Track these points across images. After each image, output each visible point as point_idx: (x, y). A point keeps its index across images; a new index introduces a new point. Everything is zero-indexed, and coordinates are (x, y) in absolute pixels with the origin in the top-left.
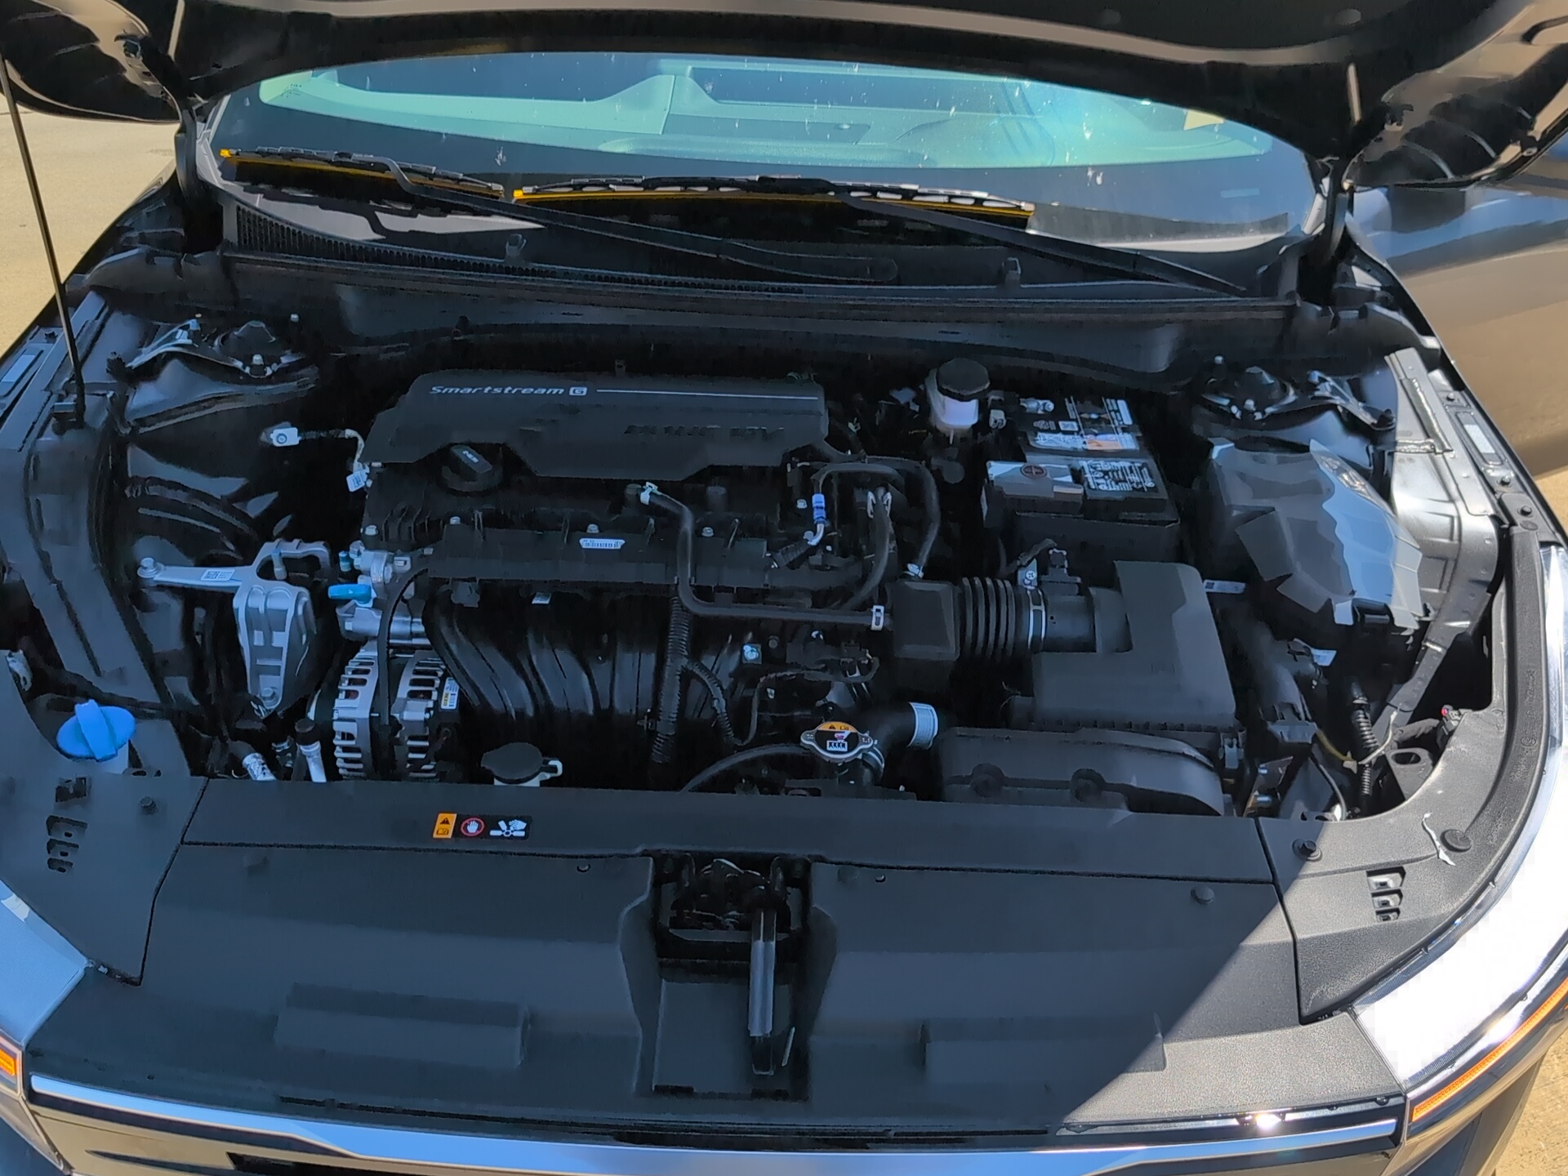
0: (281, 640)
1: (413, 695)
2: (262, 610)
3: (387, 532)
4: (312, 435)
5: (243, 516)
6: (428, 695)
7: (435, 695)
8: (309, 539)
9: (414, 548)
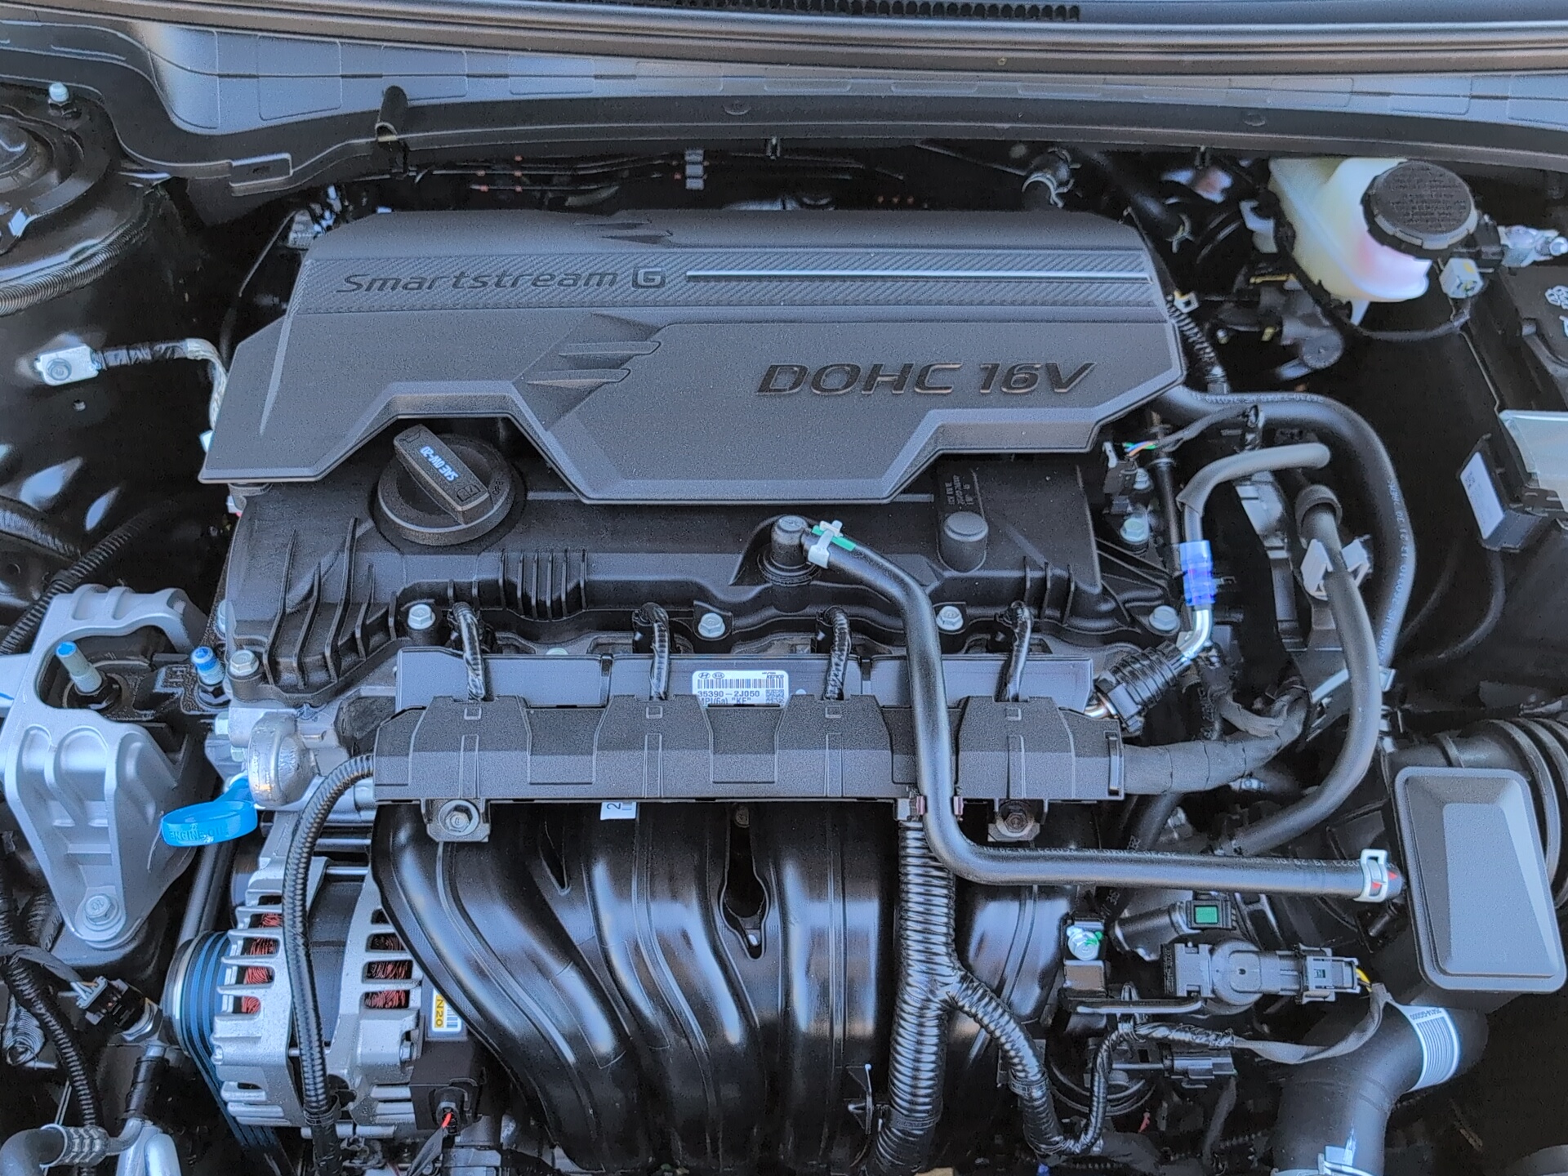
0: (102, 816)
1: (369, 1000)
2: (49, 776)
3: (274, 664)
4: (120, 357)
5: (22, 509)
6: (403, 1001)
7: (415, 1000)
8: (144, 585)
9: (339, 691)
